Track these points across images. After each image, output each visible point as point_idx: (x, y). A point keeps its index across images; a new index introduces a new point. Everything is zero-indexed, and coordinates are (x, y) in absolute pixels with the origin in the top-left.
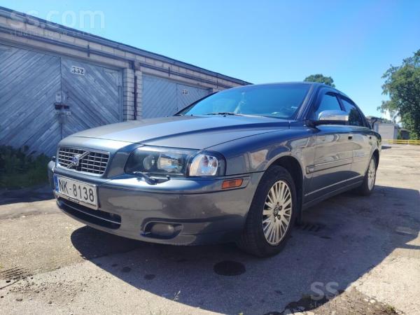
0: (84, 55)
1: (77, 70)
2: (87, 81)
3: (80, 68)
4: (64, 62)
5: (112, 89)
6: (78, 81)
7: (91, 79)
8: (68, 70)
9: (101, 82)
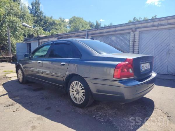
0: (114, 33)
1: (114, 38)
2: (117, 41)
3: (115, 37)
4: (110, 37)
5: (126, 42)
6: (114, 42)
7: (118, 40)
8: (111, 39)
9: (122, 40)
